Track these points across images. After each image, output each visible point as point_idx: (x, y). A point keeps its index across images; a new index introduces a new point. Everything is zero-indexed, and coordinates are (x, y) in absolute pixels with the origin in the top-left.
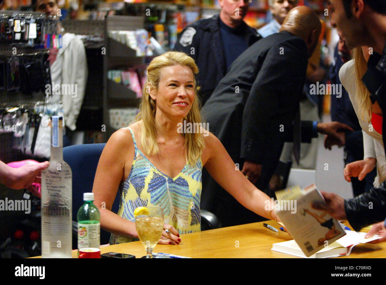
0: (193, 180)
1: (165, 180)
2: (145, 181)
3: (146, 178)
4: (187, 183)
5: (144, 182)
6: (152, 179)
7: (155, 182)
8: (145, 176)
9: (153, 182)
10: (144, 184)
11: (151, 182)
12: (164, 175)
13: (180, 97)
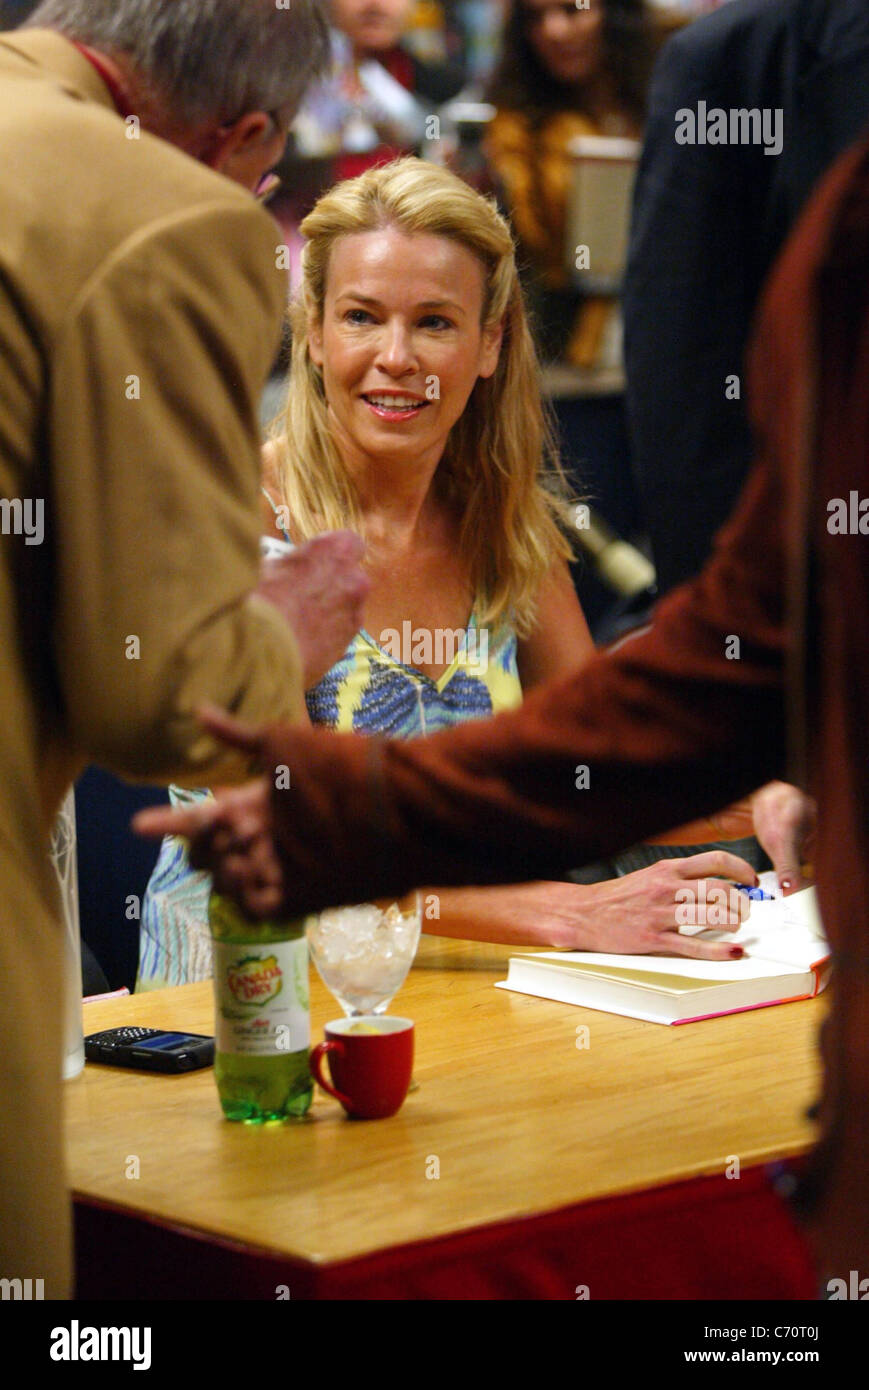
0: (507, 675)
1: (413, 694)
2: (339, 700)
3: (341, 686)
4: (488, 695)
5: (334, 701)
6: (367, 692)
7: (378, 703)
8: (337, 680)
9: (373, 706)
10: (334, 710)
11: (363, 704)
12: (407, 672)
13: (382, 369)
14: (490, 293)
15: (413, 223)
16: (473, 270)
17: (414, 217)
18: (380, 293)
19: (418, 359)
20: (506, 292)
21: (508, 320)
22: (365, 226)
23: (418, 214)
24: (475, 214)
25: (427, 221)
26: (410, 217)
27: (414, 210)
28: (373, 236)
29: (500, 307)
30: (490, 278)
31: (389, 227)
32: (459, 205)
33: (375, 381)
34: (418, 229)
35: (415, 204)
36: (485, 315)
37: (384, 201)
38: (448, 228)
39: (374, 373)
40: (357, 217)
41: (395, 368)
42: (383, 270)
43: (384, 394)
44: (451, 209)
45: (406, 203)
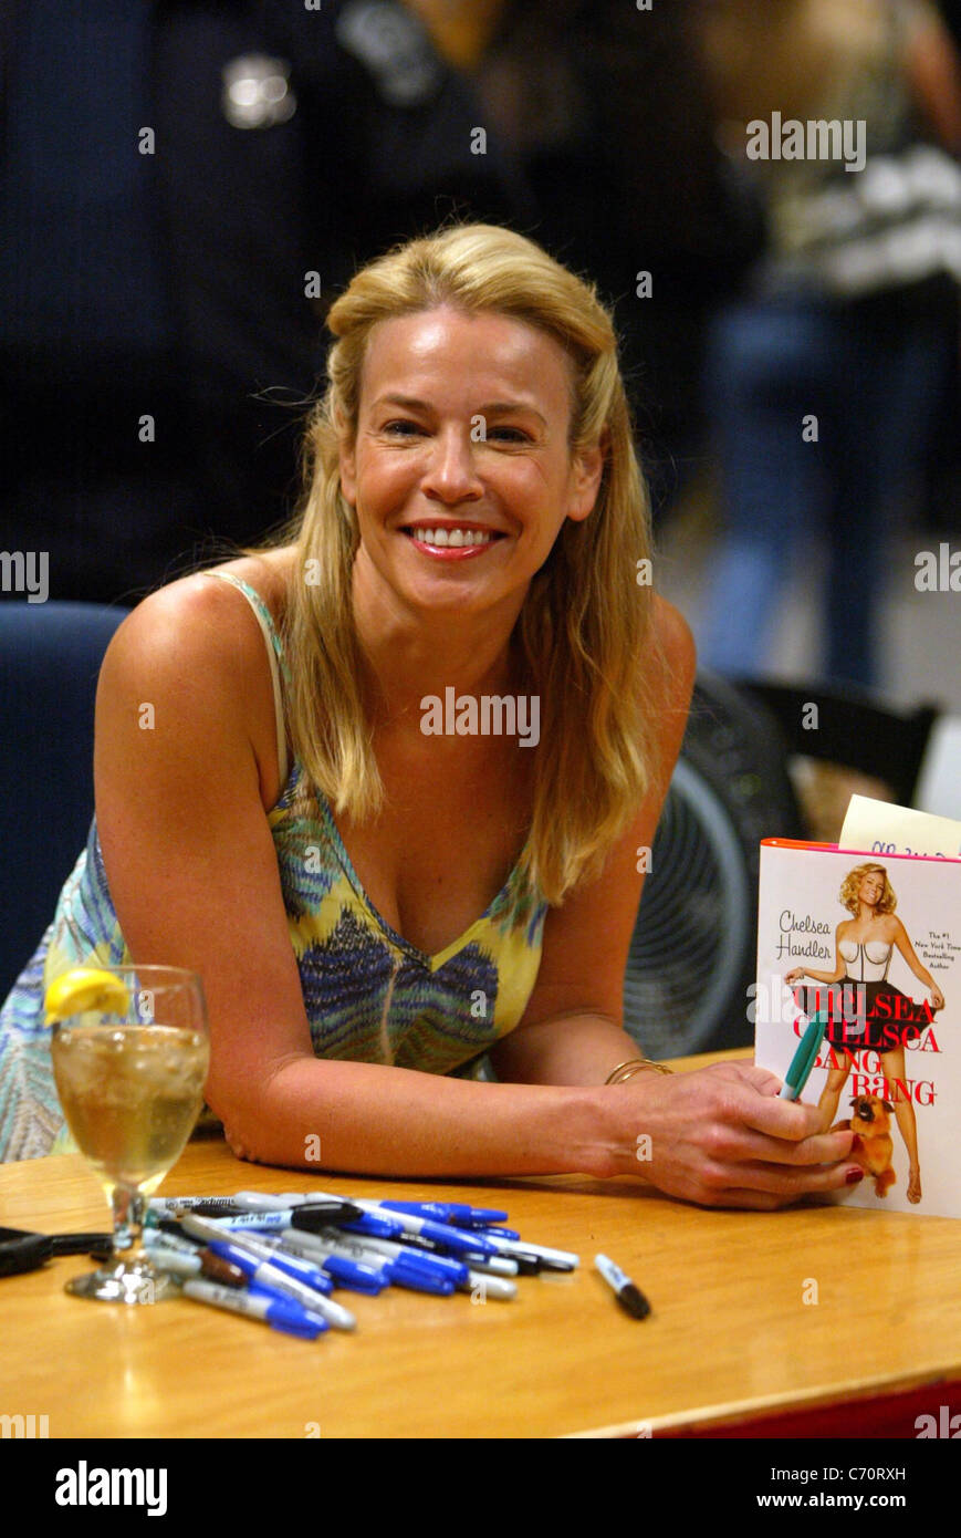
13: (432, 494)
14: (582, 405)
15: (475, 299)
16: (558, 367)
17: (476, 293)
18: (429, 393)
19: (482, 479)
20: (605, 405)
21: (608, 443)
22: (413, 305)
23: (481, 287)
24: (561, 292)
25: (495, 296)
26: (470, 291)
27: (478, 283)
28: (423, 317)
29: (599, 424)
30: (584, 381)
31: (443, 306)
32: (538, 277)
33: (422, 509)
34: (482, 307)
35: (478, 274)
36: (575, 432)
37: (437, 272)
38: (522, 307)
39: (421, 498)
40: (404, 295)
41: (451, 490)
42: (435, 360)
43: (434, 526)
44: (527, 283)
45: (466, 273)
